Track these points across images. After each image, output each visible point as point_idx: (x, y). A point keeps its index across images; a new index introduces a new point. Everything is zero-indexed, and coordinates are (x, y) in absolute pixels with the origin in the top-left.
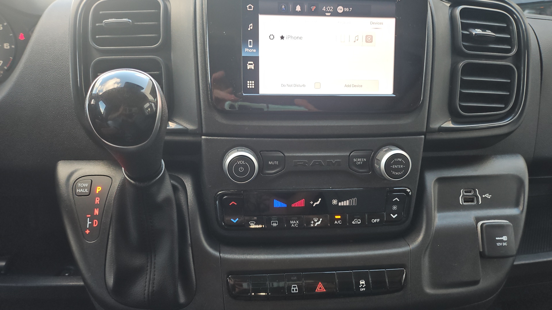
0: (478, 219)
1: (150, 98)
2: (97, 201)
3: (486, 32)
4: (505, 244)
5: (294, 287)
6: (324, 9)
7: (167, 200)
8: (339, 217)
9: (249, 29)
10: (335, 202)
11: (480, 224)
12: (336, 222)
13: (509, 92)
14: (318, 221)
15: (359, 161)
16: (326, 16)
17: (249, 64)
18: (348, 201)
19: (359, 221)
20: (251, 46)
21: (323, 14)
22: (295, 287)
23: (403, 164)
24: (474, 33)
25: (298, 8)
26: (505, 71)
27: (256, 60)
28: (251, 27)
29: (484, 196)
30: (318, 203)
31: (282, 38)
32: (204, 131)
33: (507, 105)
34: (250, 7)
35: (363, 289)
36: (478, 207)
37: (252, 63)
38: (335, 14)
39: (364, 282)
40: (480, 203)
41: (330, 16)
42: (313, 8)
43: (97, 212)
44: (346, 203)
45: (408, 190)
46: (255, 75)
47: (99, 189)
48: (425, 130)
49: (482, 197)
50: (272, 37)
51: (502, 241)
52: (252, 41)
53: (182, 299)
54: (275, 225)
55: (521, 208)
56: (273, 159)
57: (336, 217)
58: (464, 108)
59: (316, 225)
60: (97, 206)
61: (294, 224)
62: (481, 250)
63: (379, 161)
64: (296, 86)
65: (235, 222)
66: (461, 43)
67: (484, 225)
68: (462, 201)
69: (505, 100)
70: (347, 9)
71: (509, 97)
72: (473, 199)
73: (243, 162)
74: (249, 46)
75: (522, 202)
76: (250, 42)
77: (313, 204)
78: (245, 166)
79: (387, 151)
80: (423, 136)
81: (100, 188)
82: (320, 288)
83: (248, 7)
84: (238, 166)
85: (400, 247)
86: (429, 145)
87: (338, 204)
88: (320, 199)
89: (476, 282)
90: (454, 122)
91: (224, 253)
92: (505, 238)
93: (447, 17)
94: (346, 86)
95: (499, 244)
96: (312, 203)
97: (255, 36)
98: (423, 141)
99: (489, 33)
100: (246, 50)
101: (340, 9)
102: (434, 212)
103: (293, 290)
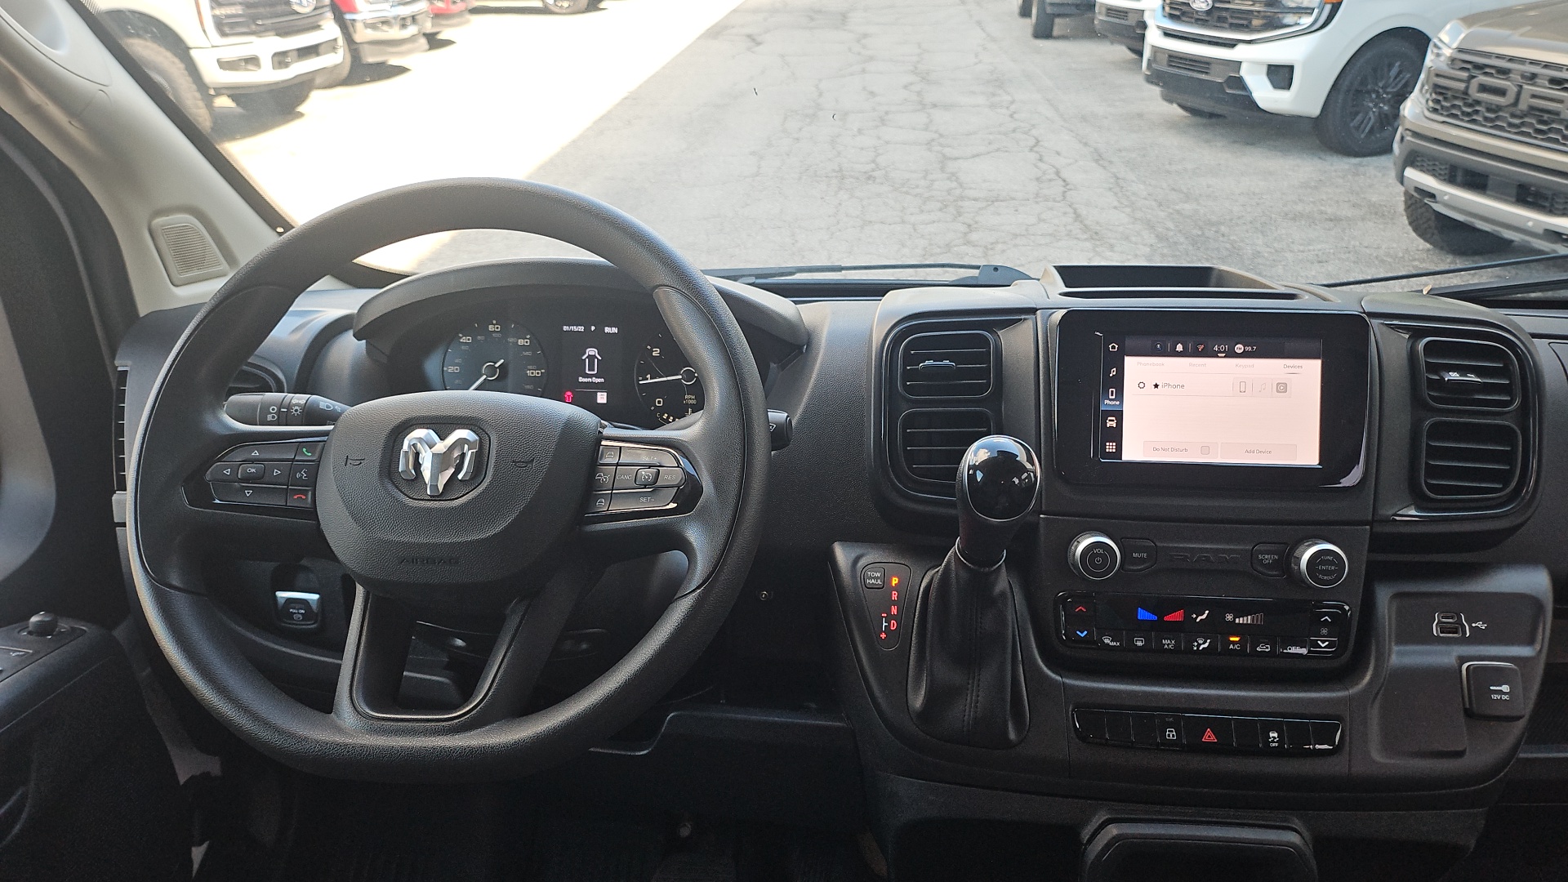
0: (1463, 659)
1: (1029, 466)
2: (895, 596)
3: (1467, 377)
4: (1505, 697)
5: (1169, 731)
6: (1216, 348)
7: (1003, 594)
8: (1237, 639)
9: (1111, 375)
10: (1229, 617)
11: (1465, 666)
12: (1231, 646)
13: (1509, 464)
14: (1204, 643)
15: (1268, 558)
16: (1218, 357)
17: (1110, 420)
18: (1249, 617)
19: (1267, 648)
20: (1114, 397)
21: (1215, 355)
22: (1172, 731)
23: (1336, 565)
24: (1446, 379)
25: (1179, 348)
26: (1502, 434)
27: (1119, 415)
28: (1113, 372)
29: (1474, 625)
30: (1204, 617)
31: (1156, 386)
32: (1044, 508)
33: (1506, 485)
34: (1113, 347)
35: (1274, 745)
36: (1464, 641)
37: (1114, 418)
38: (1231, 354)
39: (1276, 735)
40: (1468, 635)
41: (1225, 357)
42: (1201, 347)
43: (894, 610)
44: (1248, 620)
45: (1347, 608)
46: (1117, 435)
47: (895, 581)
48: (1370, 518)
49: (1470, 627)
50: (1141, 385)
51: (1501, 692)
52: (1114, 390)
53: (1012, 735)
54: (1139, 644)
55: (1538, 647)
56: (1139, 550)
57: (1232, 639)
58: (1431, 487)
59: (1201, 648)
60: (894, 603)
61: (1168, 645)
62: (1468, 706)
63: (1299, 559)
64: (1173, 450)
65: (1082, 635)
66: (1426, 393)
67: (1472, 667)
68: (1437, 630)
69: (1503, 477)
70: (1249, 349)
71: (1511, 472)
72: (1457, 628)
73: (1101, 551)
74: (1111, 397)
75: (1540, 637)
76: (1112, 391)
77: (1197, 618)
78: (1103, 556)
79: (1310, 546)
80: (1368, 527)
81: (897, 579)
82: (1209, 737)
83: (1110, 346)
84: (1095, 555)
85: (1333, 691)
86: (1379, 542)
87: (1235, 620)
88: (1207, 612)
89: (1460, 754)
90: (1418, 508)
91: (1067, 677)
92: (1505, 688)
93: (1404, 354)
94: (1247, 451)
95: (1495, 697)
96: (1194, 616)
97: (1118, 383)
98: (1369, 533)
99: (1472, 378)
100: (1107, 402)
101: (1239, 348)
102: (1390, 642)
103: (1169, 736)
